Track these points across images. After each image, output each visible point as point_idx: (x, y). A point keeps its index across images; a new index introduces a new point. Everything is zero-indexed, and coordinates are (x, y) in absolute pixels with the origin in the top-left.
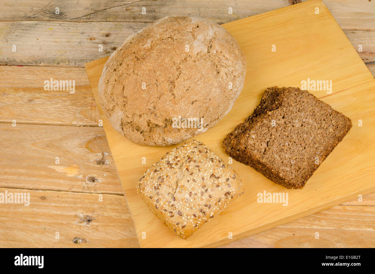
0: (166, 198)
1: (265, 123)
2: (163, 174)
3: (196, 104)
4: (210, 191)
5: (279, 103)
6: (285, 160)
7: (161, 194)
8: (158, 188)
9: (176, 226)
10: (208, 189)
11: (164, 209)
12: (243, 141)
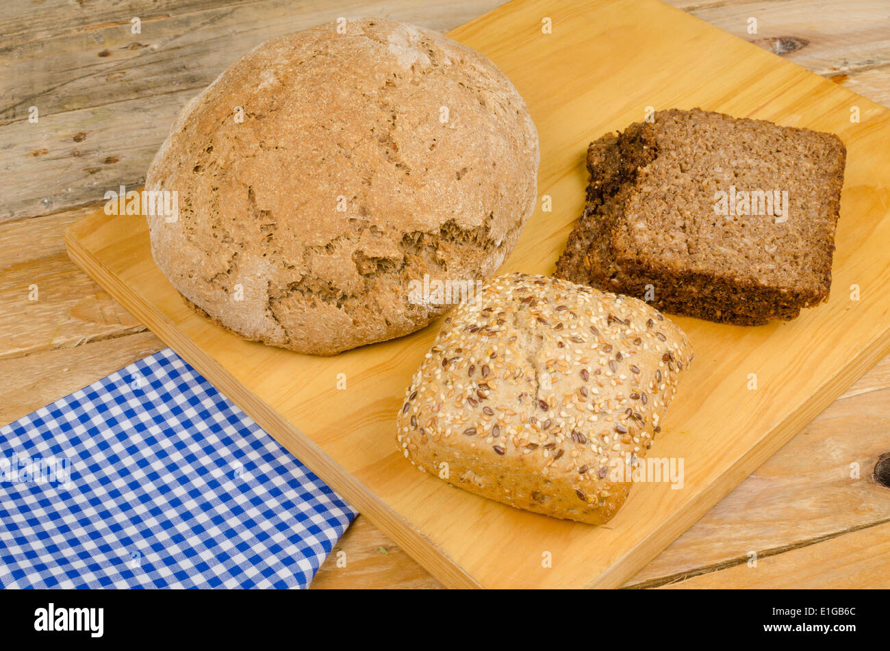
0: (518, 412)
1: (649, 193)
2: (478, 355)
3: (468, 177)
4: (628, 355)
5: (651, 148)
6: (750, 251)
7: (497, 408)
8: (482, 397)
9: (581, 478)
10: (622, 352)
11: (524, 444)
12: (620, 242)
